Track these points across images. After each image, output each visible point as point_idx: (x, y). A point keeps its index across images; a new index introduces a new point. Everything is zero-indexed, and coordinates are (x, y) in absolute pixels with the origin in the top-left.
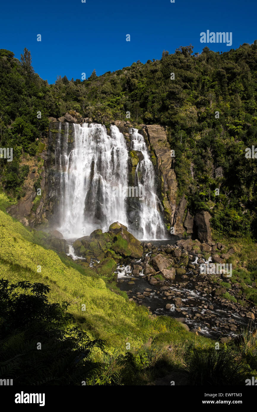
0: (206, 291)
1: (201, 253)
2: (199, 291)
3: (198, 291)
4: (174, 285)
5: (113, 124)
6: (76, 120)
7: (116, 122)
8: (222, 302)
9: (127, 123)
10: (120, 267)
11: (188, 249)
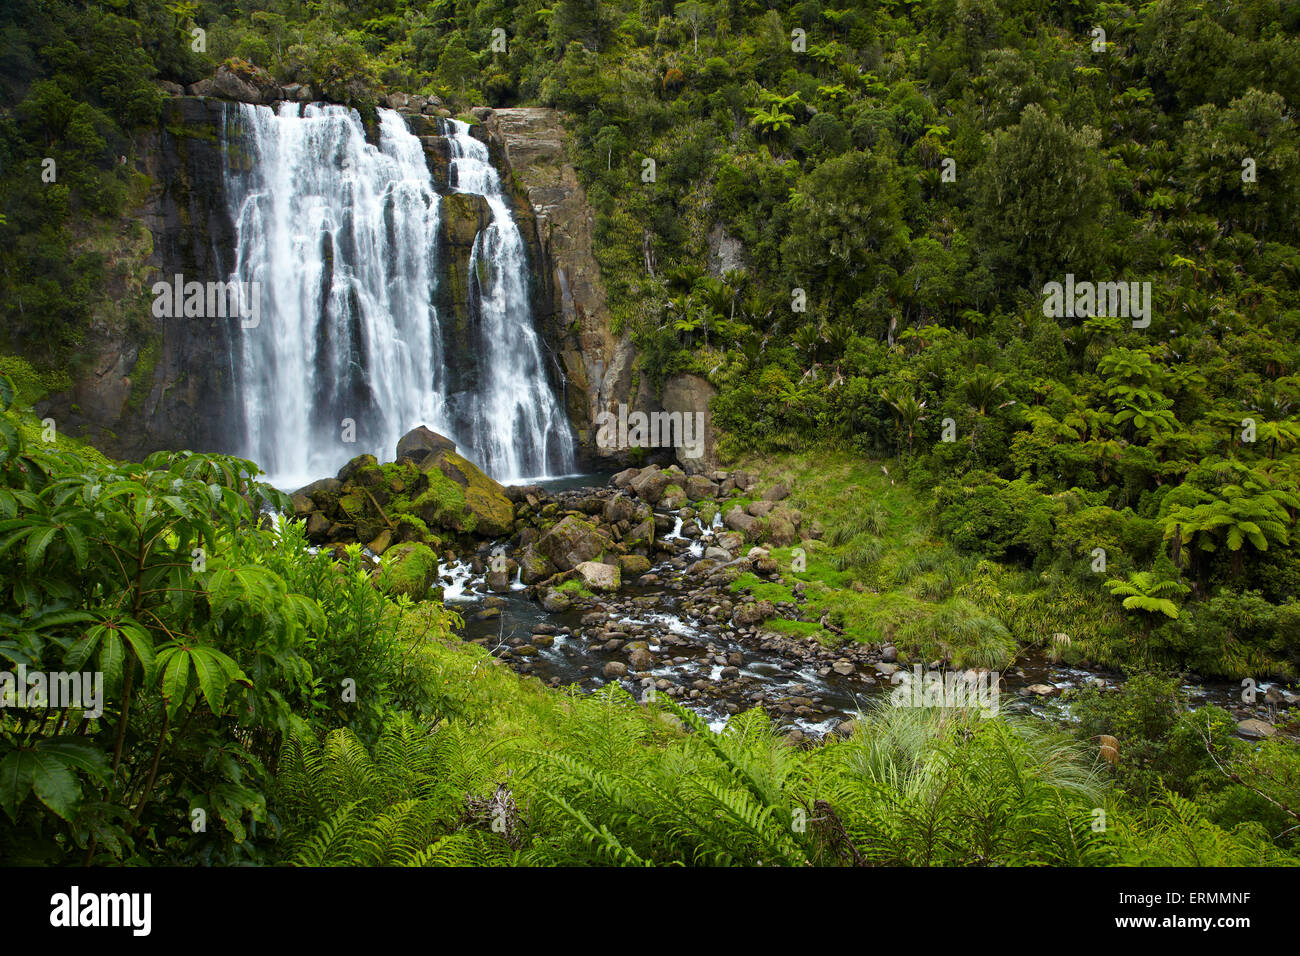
0: (716, 614)
1: (688, 505)
2: (695, 617)
3: (692, 617)
4: (622, 606)
5: (386, 105)
6: (255, 93)
7: (395, 99)
8: (765, 641)
9: (429, 104)
10: (447, 568)
11: (651, 497)
